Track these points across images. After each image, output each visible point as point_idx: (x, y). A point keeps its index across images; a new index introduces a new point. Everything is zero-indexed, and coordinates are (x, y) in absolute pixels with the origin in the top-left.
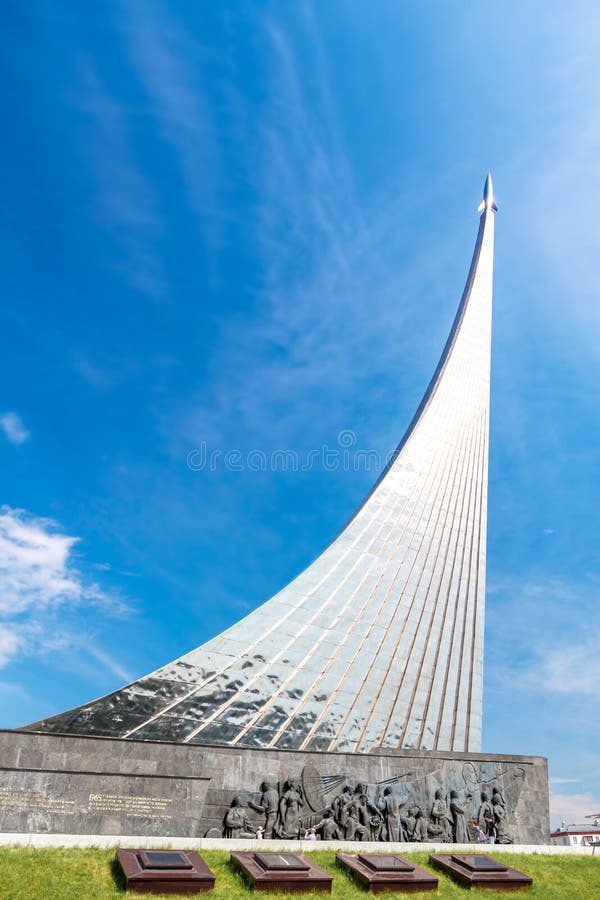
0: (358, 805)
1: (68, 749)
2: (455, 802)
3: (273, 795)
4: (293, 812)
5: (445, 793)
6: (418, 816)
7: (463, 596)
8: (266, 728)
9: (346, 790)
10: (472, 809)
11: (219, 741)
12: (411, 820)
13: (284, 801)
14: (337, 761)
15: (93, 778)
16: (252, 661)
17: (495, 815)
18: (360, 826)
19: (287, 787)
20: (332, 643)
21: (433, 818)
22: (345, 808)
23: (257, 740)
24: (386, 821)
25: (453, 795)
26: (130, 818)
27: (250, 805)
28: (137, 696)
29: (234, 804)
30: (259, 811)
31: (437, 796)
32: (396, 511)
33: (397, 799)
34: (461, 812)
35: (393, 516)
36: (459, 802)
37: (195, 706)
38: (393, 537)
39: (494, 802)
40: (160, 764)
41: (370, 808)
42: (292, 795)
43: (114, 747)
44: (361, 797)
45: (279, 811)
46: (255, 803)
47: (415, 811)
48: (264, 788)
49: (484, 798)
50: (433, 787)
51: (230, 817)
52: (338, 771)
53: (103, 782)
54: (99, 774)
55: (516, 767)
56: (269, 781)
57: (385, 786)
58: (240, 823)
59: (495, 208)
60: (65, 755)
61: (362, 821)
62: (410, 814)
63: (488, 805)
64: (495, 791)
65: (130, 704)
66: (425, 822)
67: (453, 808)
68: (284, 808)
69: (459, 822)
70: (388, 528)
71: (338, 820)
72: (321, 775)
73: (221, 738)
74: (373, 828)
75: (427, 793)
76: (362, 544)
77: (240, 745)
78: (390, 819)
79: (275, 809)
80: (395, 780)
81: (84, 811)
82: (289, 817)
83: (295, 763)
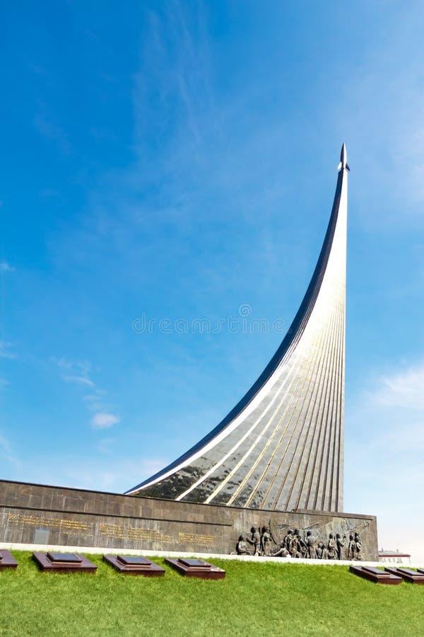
0: (297, 541)
1: (163, 507)
2: (339, 540)
3: (257, 534)
4: (268, 545)
5: (334, 535)
6: (323, 548)
7: (334, 421)
8: (244, 496)
9: (289, 532)
10: (346, 544)
11: (222, 503)
12: (320, 549)
13: (263, 539)
14: (284, 516)
15: (179, 524)
16: (236, 457)
17: (357, 548)
18: (298, 552)
19: (264, 530)
20: (273, 447)
21: (330, 549)
22: (291, 543)
23: (240, 503)
24: (309, 550)
25: (338, 536)
26: (198, 546)
27: (248, 541)
28: (183, 477)
29: (241, 539)
30: (251, 543)
31: (331, 537)
32: (301, 367)
33: (312, 538)
34: (343, 546)
35: (300, 371)
36: (340, 540)
37: (211, 482)
38: (300, 383)
39: (356, 541)
40: (205, 517)
41: (301, 542)
42: (266, 534)
43: (184, 506)
44: (297, 537)
45: (261, 544)
46: (250, 540)
47: (321, 544)
48: (253, 530)
49: (351, 538)
50: (329, 532)
51: (240, 546)
52: (285, 522)
53: (184, 527)
54: (182, 522)
55: (365, 521)
56: (255, 527)
57: (307, 531)
58: (244, 550)
59: (347, 167)
60: (162, 510)
61: (299, 550)
62: (319, 547)
63: (353, 542)
64: (356, 535)
65: (180, 480)
66: (326, 550)
67: (338, 544)
68: (263, 542)
69: (342, 552)
70: (298, 378)
71: (288, 549)
72: (279, 524)
73: (223, 501)
74: (303, 554)
75: (326, 535)
76: (285, 388)
77: (233, 506)
78: (311, 549)
79: (259, 542)
80: (311, 528)
81: (177, 542)
82: (267, 547)
83: (266, 517)
